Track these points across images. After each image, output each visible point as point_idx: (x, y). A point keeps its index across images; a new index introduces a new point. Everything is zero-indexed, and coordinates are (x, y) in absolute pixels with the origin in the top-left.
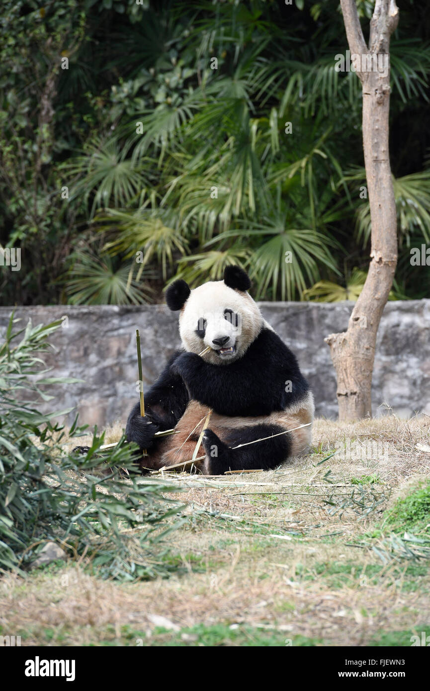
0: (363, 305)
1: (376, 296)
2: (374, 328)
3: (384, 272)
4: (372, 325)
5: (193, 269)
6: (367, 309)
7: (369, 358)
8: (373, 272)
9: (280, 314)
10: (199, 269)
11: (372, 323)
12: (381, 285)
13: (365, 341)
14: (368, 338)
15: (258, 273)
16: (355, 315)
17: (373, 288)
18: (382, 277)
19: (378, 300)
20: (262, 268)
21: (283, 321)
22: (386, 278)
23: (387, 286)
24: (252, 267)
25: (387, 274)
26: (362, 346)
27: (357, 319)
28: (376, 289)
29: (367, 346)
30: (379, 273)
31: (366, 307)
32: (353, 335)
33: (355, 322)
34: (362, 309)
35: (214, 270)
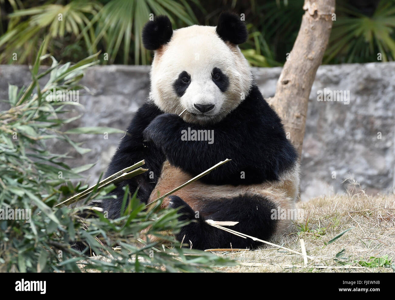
0: (294, 66)
1: (310, 56)
2: (306, 93)
3: (319, 27)
4: (303, 90)
5: (29, 26)
6: (298, 71)
7: (300, 128)
8: (306, 27)
9: (139, 80)
10: (37, 25)
11: (303, 87)
12: (315, 43)
13: (295, 108)
14: (299, 105)
15: (107, 32)
16: (284, 78)
17: (306, 46)
18: (317, 34)
19: (312, 60)
20: (113, 25)
21: (142, 88)
22: (321, 35)
23: (323, 44)
24: (100, 25)
25: (323, 30)
26: (292, 113)
27: (286, 83)
28: (310, 47)
29: (297, 114)
30: (314, 29)
31: (297, 69)
32: (281, 100)
33: (284, 86)
34: (292, 70)
35: (55, 26)
